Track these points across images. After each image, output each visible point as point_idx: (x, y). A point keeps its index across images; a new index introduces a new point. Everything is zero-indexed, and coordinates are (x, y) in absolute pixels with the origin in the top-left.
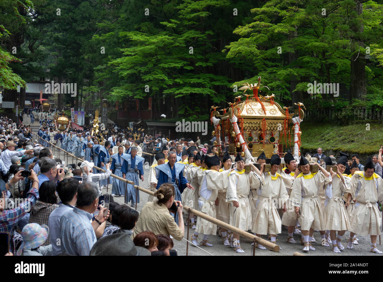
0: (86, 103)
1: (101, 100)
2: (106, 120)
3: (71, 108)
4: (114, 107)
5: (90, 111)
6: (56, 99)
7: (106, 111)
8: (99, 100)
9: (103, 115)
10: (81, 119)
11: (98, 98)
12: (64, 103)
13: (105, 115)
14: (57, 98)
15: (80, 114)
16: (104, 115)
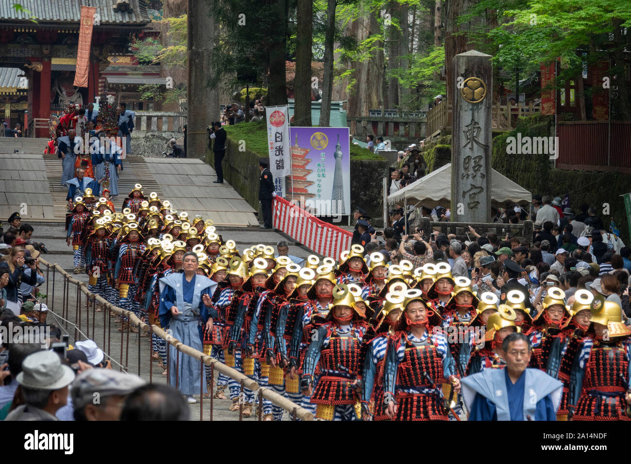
0: (354, 76)
1: (449, 54)
2: (479, 181)
3: (269, 104)
4: (530, 97)
5: (381, 127)
6: (175, 56)
7: (482, 124)
8: (439, 53)
9: (466, 152)
10: (330, 176)
11: (427, 42)
12: (227, 79)
13: (478, 152)
14: (183, 48)
15: (324, 143)
16: (469, 151)
